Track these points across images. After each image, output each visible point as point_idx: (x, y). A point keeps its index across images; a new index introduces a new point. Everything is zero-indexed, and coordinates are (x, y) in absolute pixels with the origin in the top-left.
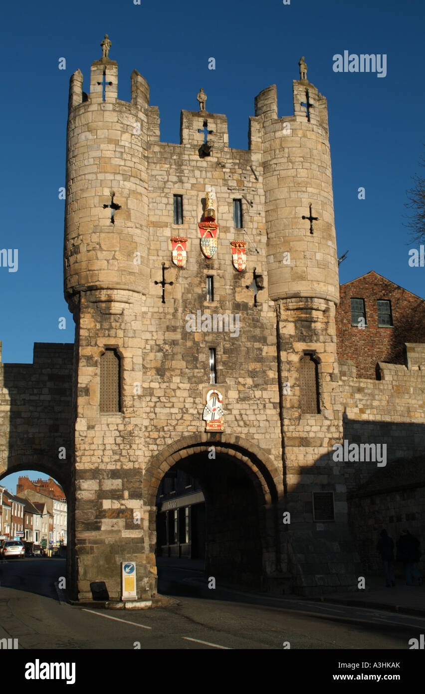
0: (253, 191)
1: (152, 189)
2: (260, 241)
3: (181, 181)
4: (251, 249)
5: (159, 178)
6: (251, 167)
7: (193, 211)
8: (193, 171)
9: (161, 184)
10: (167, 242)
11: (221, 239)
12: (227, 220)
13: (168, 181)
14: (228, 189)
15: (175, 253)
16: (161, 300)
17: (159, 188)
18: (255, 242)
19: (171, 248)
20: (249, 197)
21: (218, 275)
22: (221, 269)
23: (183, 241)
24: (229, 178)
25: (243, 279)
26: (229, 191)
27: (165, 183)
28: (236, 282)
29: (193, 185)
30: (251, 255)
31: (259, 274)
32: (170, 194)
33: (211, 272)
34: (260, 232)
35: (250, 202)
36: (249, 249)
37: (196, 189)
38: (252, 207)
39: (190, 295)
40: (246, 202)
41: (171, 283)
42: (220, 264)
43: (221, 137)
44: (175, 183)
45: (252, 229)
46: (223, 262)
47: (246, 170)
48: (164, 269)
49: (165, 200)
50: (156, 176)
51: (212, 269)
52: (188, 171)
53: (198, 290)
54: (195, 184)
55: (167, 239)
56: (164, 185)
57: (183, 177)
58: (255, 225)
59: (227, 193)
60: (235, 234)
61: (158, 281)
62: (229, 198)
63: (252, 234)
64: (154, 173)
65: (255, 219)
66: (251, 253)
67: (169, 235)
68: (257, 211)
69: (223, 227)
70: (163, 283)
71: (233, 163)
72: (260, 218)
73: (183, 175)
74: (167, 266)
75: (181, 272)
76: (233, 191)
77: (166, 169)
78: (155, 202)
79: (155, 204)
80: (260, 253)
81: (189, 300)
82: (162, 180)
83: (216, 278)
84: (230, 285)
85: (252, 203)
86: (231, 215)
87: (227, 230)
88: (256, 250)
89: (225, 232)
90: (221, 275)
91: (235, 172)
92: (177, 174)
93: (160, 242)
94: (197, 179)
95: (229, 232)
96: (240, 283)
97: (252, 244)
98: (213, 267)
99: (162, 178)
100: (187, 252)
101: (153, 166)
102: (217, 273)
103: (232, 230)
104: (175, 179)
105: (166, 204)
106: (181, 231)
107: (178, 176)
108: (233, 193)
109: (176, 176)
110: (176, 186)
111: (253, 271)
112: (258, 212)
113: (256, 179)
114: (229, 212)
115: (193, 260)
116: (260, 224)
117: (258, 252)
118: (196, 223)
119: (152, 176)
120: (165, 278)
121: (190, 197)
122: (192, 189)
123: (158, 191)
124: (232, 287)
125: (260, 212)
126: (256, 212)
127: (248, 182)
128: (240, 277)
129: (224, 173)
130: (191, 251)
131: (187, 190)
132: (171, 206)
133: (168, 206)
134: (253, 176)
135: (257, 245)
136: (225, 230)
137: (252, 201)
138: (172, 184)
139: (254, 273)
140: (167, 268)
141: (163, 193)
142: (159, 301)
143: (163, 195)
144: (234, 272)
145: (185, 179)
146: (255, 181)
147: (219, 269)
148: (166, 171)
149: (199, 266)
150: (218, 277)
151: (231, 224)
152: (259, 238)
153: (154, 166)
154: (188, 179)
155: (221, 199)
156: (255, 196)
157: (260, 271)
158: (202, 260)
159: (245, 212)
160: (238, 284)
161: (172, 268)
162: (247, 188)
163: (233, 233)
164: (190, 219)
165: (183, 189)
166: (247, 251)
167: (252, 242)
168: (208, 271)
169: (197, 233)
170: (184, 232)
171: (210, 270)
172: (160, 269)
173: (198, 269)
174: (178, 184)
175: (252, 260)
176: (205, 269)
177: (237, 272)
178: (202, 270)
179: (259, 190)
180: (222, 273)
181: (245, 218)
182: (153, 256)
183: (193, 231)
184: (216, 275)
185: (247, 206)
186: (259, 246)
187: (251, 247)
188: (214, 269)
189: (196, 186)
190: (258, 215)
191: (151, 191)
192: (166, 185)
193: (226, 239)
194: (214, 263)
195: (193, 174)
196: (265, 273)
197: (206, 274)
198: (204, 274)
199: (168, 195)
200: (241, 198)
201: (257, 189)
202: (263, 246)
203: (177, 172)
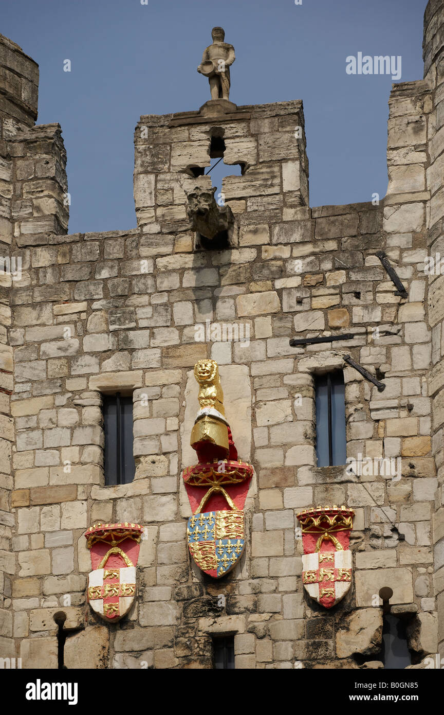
0: (388, 333)
1: (27, 387)
2: (409, 497)
3: (125, 347)
4: (376, 529)
5: (51, 349)
6: (381, 255)
7: (167, 433)
8: (168, 306)
9: (56, 368)
10: (75, 546)
11: (264, 511)
12: (285, 446)
13: (80, 352)
14: (294, 344)
15: (97, 578)
17: (51, 380)
18: (389, 502)
19: (85, 565)
20: (369, 357)
21: (252, 631)
22: (261, 609)
23: (129, 540)
24: (298, 308)
25: (341, 635)
26: (298, 349)
27: (70, 360)
28: (317, 646)
29: (167, 353)
30: (374, 548)
31: (407, 608)
32: (86, 395)
33: (225, 624)
34: (412, 467)
35: (372, 369)
36: (366, 530)
37: (176, 362)
38: (381, 388)
40: (359, 376)
42: (257, 592)
43: (273, 177)
44: (103, 355)
46: (268, 585)
47: (363, 269)
48: (63, 634)
49: (68, 416)
50: (40, 343)
51: (229, 612)
52: (149, 310)
54: (176, 347)
55: (76, 539)
56: (66, 370)
57: (131, 334)
59: (287, 357)
60: (314, 486)
62: (295, 371)
63: (379, 479)
64: (34, 335)
65: (393, 426)
66: (375, 542)
67: (83, 524)
68: (400, 397)
69: (273, 471)
71: (313, 254)
72: (413, 420)
73: (133, 325)
74: (70, 624)
75: (120, 634)
76: (310, 347)
77: (75, 317)
78: (37, 428)
79: (36, 434)
80: (409, 538)
82: (63, 354)
83: (243, 642)
84: (295, 659)
85: (380, 375)
86: (303, 427)
87: (286, 479)
88: (395, 530)
89: (277, 486)
90: (261, 627)
91: (322, 283)
92: (112, 328)
93: (51, 549)
94: (181, 328)
95: (295, 484)
96: (331, 648)
97: (378, 510)
98: (234, 605)
99: (59, 349)
100: (140, 570)
101: (29, 316)
102: (247, 623)
103: (305, 476)
104: (104, 342)
105: (72, 429)
106: (122, 505)
107: (115, 333)
108: (312, 354)
109: (108, 332)
110: (109, 364)
111: (380, 603)
112: (404, 402)
113: (402, 292)
114: (295, 419)
115: (160, 593)
116: (409, 443)
117: (402, 539)
118: (174, 469)
119: (27, 345)
120: (66, 662)
121: (157, 390)
122: (163, 366)
123: (48, 391)
125: (412, 401)
126: (395, 403)
127: (366, 307)
128: (329, 627)
129: (280, 292)
130: (156, 564)
131: (145, 370)
132: (89, 430)
133: (78, 432)
134: (389, 285)
135: (398, 514)
136: (276, 479)
137: (382, 369)
138: (93, 360)
139: (386, 608)
140: (74, 632)
141: (63, 393)
143: (62, 400)
144: (309, 613)
145: (139, 338)
146: (392, 299)
147: (254, 611)
148: (75, 323)
149: (185, 609)
150: (252, 637)
151: (303, 455)
152: (406, 487)
153: (34, 314)
154: (152, 335)
155: (264, 380)
156: (395, 351)
157: (409, 599)
158: (193, 588)
159: (356, 410)
160: (321, 652)
161: (88, 629)
162: (363, 330)
163: (307, 485)
164: (154, 462)
165: (133, 370)
166: (359, 538)
167: (379, 506)
168: (215, 622)
169: (179, 505)
170: (133, 505)
171: (219, 620)
172: (49, 638)
173: (177, 619)
174: (113, 357)
175: (377, 566)
176: (205, 615)
177: (316, 613)
178: (194, 620)
179: (409, 328)
180: (263, 624)
181: (353, 431)
182: (28, 597)
183: (164, 499)
184: (241, 630)
185: (364, 389)
186: (406, 514)
187: (374, 523)
188: (237, 614)
189: (178, 354)
190: (404, 413)
191: (25, 396)
192: (75, 367)
193: (284, 509)
194: (237, 593)
195: (169, 317)
196: (428, 603)
197: (207, 633)
198: (200, 634)
199: (81, 398)
200: (340, 365)
201: (399, 327)
202: (422, 512)
203: (113, 318)
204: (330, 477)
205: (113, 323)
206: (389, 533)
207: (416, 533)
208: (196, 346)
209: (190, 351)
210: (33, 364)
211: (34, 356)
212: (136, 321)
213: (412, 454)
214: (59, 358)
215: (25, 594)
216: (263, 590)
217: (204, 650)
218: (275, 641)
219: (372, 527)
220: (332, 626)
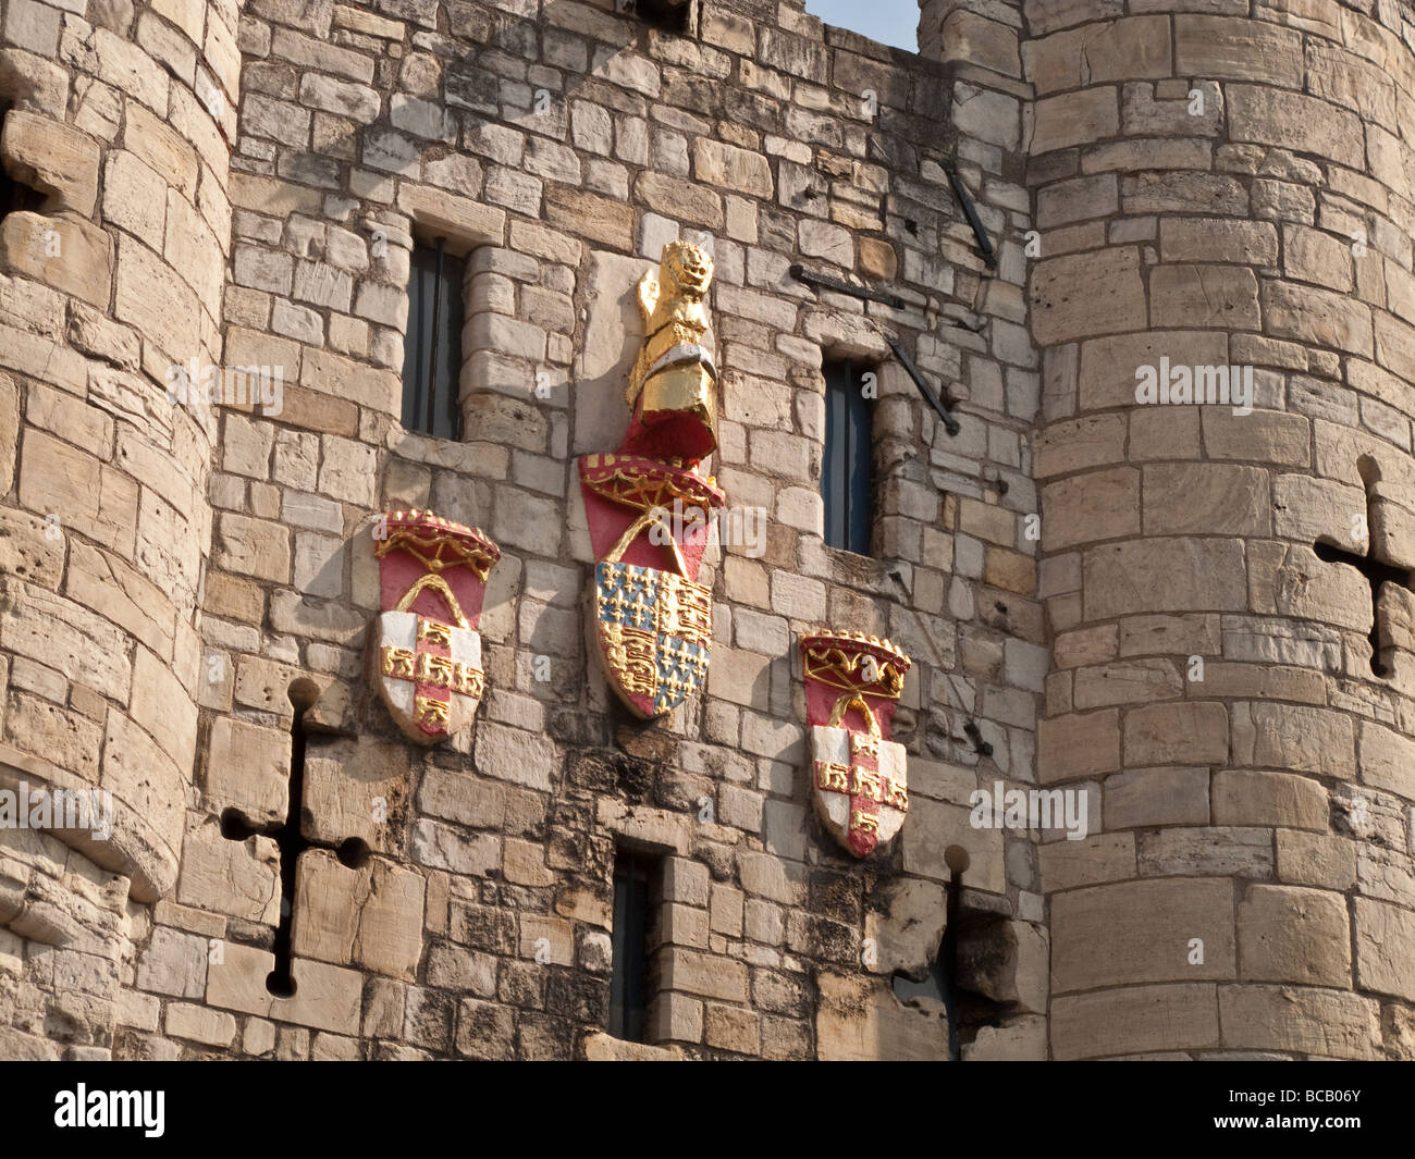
0: (961, 325)
1: (267, 151)
2: (997, 670)
3: (474, 150)
4: (940, 716)
5: (327, 90)
6: (951, 167)
7: (549, 364)
8: (561, 101)
10: (348, 540)
11: (732, 603)
12: (776, 480)
13: (383, 123)
14: (796, 275)
15: (398, 628)
16: (268, 961)
17: (319, 158)
18: (963, 670)
19: (368, 591)
20: (934, 358)
21: (702, 858)
22: (724, 813)
23: (463, 564)
24: (806, 205)
25: (873, 923)
26: (802, 291)
27: (362, 132)
28: (829, 931)
29: (555, 194)
30: (936, 754)
31: (991, 903)
32: (388, 217)
33: (650, 825)
34: (1002, 609)
35: (937, 384)
36: (923, 713)
37: (572, 222)
38: (953, 429)
39: (482, 972)
40: (913, 388)
41: (351, 852)
42: (715, 775)
44: (429, 148)
45: (948, 578)
46: (737, 767)
47: (918, 181)
48: (304, 733)
49: (347, 250)
50: (301, 69)
51: (658, 803)
52: (523, 93)
53: (547, 946)
54: (572, 189)
55: (350, 524)
56: (351, 149)
57: (487, 126)
58: (971, 560)
59: (784, 297)
60: (830, 584)
61: (255, 816)
62: (800, 331)
63: (946, 613)
64: (292, 49)
65: (972, 515)
66: (936, 742)
67: (367, 498)
68: (985, 461)
70: (294, 836)
71: (829, 113)
73: (492, 110)
74: (326, 715)
75: (433, 775)
76: (827, 295)
77: (378, 46)
78: (283, 249)
79: (278, 262)
80: (1000, 755)
81: (473, 1003)
82: (342, 110)
83: (687, 877)
84: (785, 948)
85: (949, 403)
86: (811, 451)
88: (972, 730)
90: (722, 852)
91: (846, 178)
92: (450, 98)
93: (295, 529)
94: (586, 156)
95: (795, 567)
96: (854, 944)
97: (942, 679)
98: (669, 788)
99: (341, 98)
100: (487, 644)
102: (695, 838)
103: (814, 557)
104: (433, 123)
105: (357, 279)
106: (449, 485)
107: (456, 112)
108: (831, 310)
109: (443, 104)
110: (439, 171)
111: (946, 875)
112: (991, 474)
114: (797, 431)
115: (522, 710)
116: (997, 559)
117: (984, 750)
118: (559, 447)
119: (274, 62)
120: (311, 801)
121: (531, 265)
122: (546, 219)
123: (311, 179)
124: (792, 964)
125: (1006, 477)
126: (974, 468)
127: (926, 256)
128: (851, 899)
129: (775, 162)
130: (517, 641)
131: (512, 213)
132: (390, 296)
133: (369, 292)
134: (964, 231)
135: (978, 698)
137: (955, 391)
138: (409, 150)
139: (954, 889)
140: (329, 735)
141: (342, 196)
142: (248, 967)
143: (340, 209)
144: (814, 854)
145: (502, 142)
146: (972, 262)
147: (708, 815)
148: (377, 57)
149: (569, 761)
150: (701, 871)
151: (809, 511)
152: (991, 648)
154: (529, 147)
155: (741, 327)
157: (998, 885)
158: (590, 722)
159: (906, 454)
160: (836, 946)
161: (366, 741)
162: (922, 300)
163: (816, 578)
164: (519, 416)
165: (487, 203)
166: (907, 724)
167: (944, 670)
168: (630, 814)
169: (565, 527)
170: (473, 495)
171: (639, 811)
172: (277, 732)
173: (552, 779)
174: (448, 160)
175: (943, 796)
176: (612, 793)
177: (827, 861)
178: (588, 795)
179: (1000, 330)
180: (729, 850)
181: (902, 496)
182: (236, 621)
183: (535, 504)
184: (682, 850)
185: (921, 418)
186: (992, 704)
187: (936, 703)
188: (674, 809)
189: (577, 206)
190: (991, 496)
191: (260, 168)
192: (371, 150)
193: (769, 612)
194: (676, 762)
195: (564, 124)
196: (1030, 906)
197: (613, 831)
198: (600, 830)
199: (378, 220)
200: (881, 353)
201: (983, 320)
202: (1020, 710)
203: (452, 80)
204: (859, 578)
205: (455, 89)
206: (960, 733)
207: (1009, 750)
208: (614, 204)
209: (600, 209)
210: (284, 107)
211: (288, 92)
212: (500, 106)
213: (1003, 584)
214: (339, 117)
215: (231, 612)
216: (728, 775)
217: (603, 868)
218: (748, 895)
219: (934, 709)
220: (856, 896)
